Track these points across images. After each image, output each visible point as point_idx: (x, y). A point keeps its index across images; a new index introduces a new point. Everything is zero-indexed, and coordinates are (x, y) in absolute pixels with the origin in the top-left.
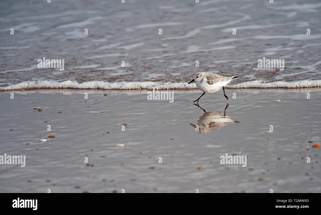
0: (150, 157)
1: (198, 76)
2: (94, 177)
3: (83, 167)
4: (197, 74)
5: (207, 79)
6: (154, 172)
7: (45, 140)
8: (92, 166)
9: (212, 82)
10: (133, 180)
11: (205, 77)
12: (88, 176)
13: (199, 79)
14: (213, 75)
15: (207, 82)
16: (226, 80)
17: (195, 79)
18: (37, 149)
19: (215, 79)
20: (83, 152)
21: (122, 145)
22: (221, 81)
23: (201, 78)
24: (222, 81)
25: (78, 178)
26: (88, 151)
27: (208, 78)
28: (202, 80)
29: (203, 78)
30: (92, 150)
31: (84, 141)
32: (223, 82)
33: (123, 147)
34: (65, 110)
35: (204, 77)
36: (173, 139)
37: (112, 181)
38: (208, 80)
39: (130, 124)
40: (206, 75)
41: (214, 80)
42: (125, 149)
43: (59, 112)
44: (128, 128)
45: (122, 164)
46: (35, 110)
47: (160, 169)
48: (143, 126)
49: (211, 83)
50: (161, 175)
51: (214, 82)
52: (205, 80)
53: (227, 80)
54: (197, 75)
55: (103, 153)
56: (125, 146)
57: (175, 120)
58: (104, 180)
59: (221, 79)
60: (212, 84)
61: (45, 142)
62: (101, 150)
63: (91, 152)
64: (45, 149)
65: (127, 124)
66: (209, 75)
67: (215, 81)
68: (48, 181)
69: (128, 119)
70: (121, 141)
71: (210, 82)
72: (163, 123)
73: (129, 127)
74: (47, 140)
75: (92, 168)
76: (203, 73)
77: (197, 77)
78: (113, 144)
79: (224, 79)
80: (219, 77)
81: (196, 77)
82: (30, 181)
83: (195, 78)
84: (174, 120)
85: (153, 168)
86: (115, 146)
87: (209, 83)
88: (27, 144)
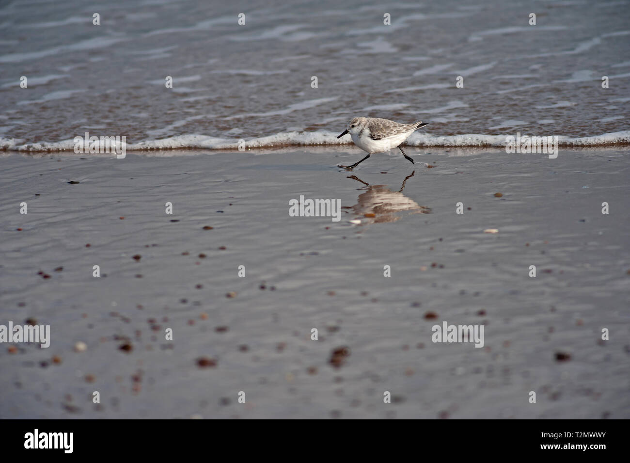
0: (543, 253)
1: (355, 124)
2: (445, 287)
3: (424, 268)
4: (352, 121)
5: (370, 130)
6: (550, 279)
7: (358, 222)
8: (442, 267)
9: (379, 136)
10: (514, 293)
11: (366, 126)
12: (434, 286)
13: (356, 130)
14: (381, 123)
15: (370, 136)
16: (404, 131)
17: (350, 131)
18: (344, 238)
19: (385, 130)
20: (425, 243)
21: (495, 231)
22: (395, 134)
23: (361, 128)
24: (398, 133)
25: (416, 289)
26: (434, 241)
27: (371, 128)
28: (361, 132)
29: (363, 129)
30: (441, 240)
31: (426, 222)
32: (398, 135)
33: (496, 233)
34: (393, 168)
35: (364, 126)
36: (584, 221)
37: (477, 294)
38: (372, 132)
39: (507, 194)
40: (368, 123)
41: (382, 132)
42: (499, 238)
43: (382, 173)
44: (504, 200)
45: (495, 265)
46: (340, 169)
47: (562, 272)
48: (532, 197)
49: (376, 137)
50: (563, 284)
51: (381, 137)
52: (367, 131)
53: (406, 130)
54: (353, 123)
55: (460, 244)
56: (499, 233)
57: (588, 187)
58: (463, 293)
59: (395, 130)
60: (379, 139)
61: (359, 225)
62: (458, 239)
63: (438, 243)
64: (359, 238)
65: (503, 193)
66: (374, 122)
67: (384, 134)
68: (364, 294)
69: (504, 185)
70: (493, 224)
71: (374, 135)
72: (567, 192)
73: (507, 199)
74: (362, 221)
75: (440, 270)
76: (364, 120)
77: (353, 126)
78: (479, 229)
79: (401, 128)
80: (393, 125)
81: (351, 126)
82: (331, 294)
83: (349, 128)
84: (585, 187)
85: (549, 271)
86: (481, 232)
87: (372, 137)
88: (327, 228)
